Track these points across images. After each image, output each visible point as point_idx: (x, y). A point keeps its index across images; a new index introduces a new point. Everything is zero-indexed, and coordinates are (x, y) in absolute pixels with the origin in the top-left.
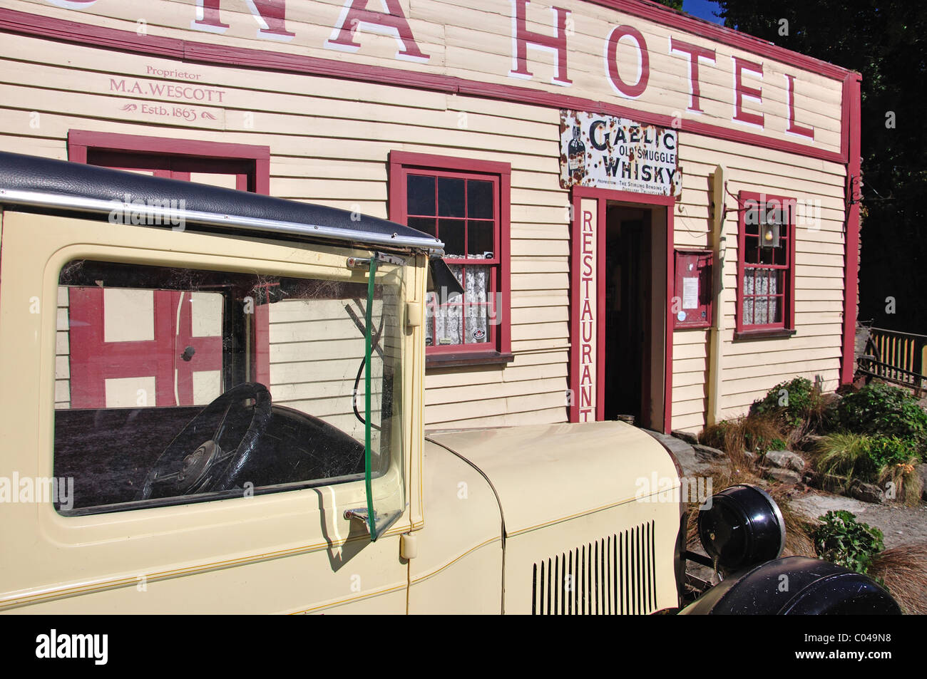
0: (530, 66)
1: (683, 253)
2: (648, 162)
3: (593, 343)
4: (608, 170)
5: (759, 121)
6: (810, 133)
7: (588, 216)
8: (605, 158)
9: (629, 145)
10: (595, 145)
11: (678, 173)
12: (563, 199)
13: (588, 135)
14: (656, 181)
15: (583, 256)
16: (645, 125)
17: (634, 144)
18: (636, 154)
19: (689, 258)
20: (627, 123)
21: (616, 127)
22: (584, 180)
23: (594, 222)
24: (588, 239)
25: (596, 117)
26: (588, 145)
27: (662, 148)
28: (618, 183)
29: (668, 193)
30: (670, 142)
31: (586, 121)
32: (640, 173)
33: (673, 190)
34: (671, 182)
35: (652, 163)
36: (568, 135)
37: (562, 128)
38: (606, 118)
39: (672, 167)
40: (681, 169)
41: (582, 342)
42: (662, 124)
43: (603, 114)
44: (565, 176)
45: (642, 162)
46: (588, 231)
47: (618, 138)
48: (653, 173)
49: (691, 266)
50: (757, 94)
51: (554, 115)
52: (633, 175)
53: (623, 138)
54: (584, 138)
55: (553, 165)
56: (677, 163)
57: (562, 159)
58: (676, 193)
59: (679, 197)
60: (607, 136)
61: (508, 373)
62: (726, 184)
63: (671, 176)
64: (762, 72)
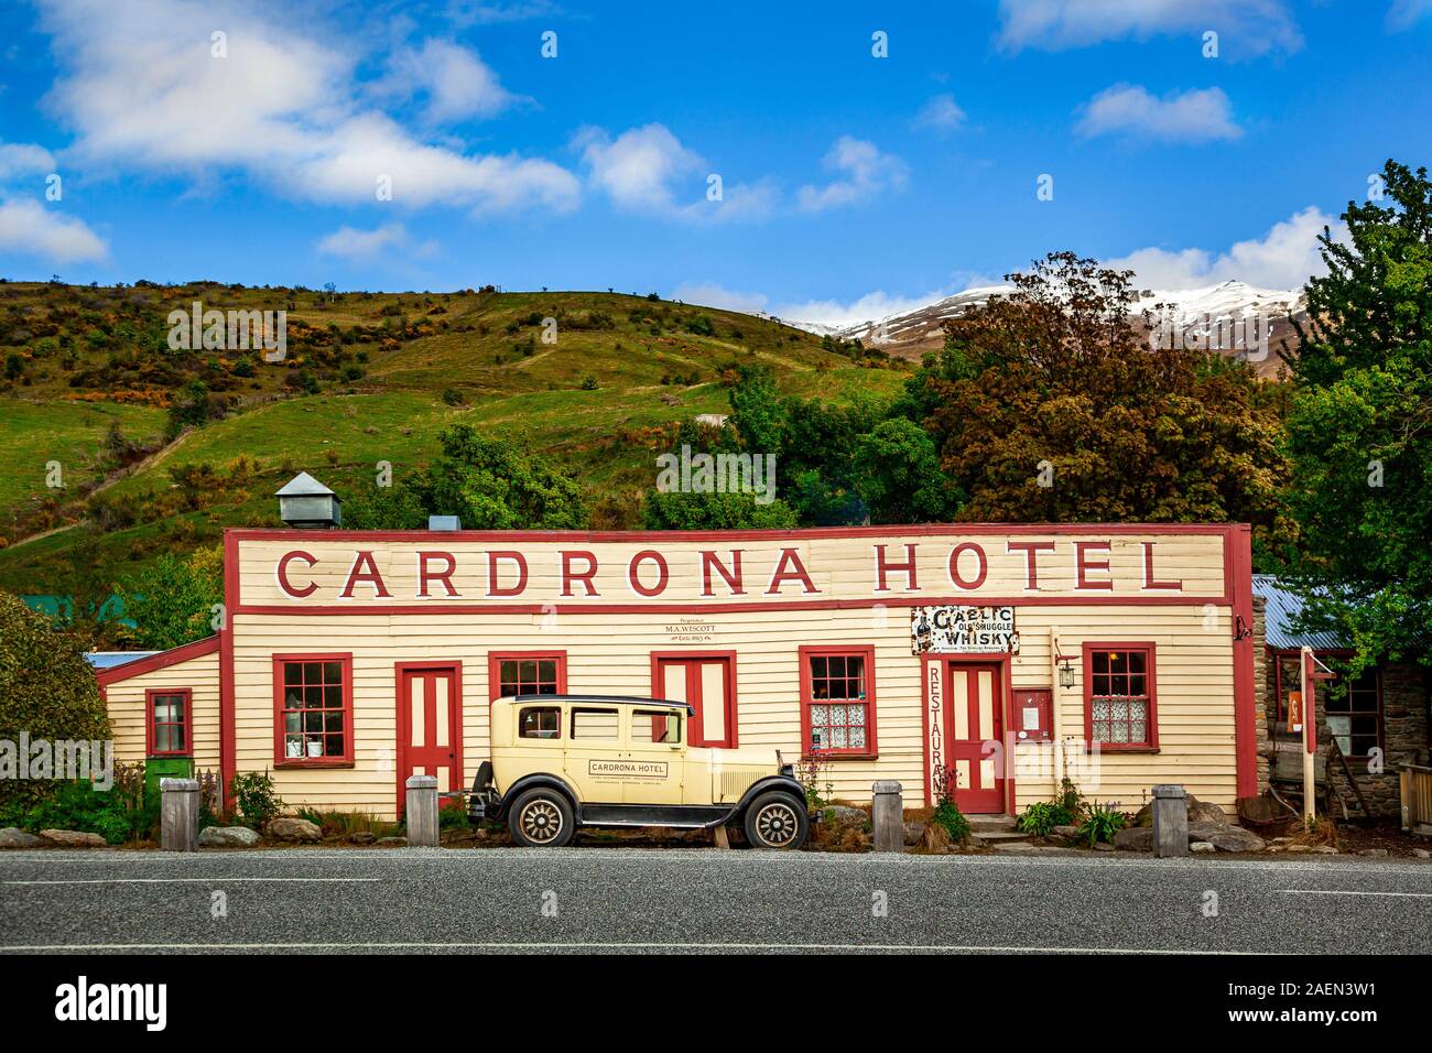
0: (888, 585)
1: (1018, 691)
2: (986, 632)
3: (942, 750)
4: (949, 641)
5: (1109, 586)
6: (1178, 586)
7: (934, 671)
8: (947, 634)
9: (967, 622)
10: (938, 626)
11: (1015, 636)
12: (917, 662)
13: (932, 621)
14: (994, 643)
15: (930, 696)
16: (981, 607)
17: (971, 622)
18: (974, 628)
19: (1029, 694)
20: (966, 609)
21: (956, 612)
22: (930, 649)
23: (940, 675)
24: (935, 685)
25: (939, 608)
26: (933, 628)
27: (999, 620)
28: (959, 648)
29: (1006, 650)
30: (1006, 615)
31: (930, 612)
32: (979, 639)
33: (1010, 648)
34: (1009, 642)
35: (991, 632)
36: (918, 622)
37: (913, 618)
38: (947, 608)
39: (1009, 633)
40: (1017, 633)
41: (932, 749)
42: (997, 605)
43: (944, 606)
44: (916, 648)
45: (979, 633)
46: (935, 680)
47: (957, 619)
48: (991, 638)
49: (1030, 701)
50: (1105, 565)
51: (907, 611)
52: (972, 641)
53: (962, 618)
54: (929, 623)
55: (908, 642)
56: (1014, 628)
57: (914, 637)
58: (1015, 649)
59: (1017, 653)
60: (948, 619)
61: (877, 766)
62: (1056, 640)
63: (1008, 639)
64: (1110, 548)
